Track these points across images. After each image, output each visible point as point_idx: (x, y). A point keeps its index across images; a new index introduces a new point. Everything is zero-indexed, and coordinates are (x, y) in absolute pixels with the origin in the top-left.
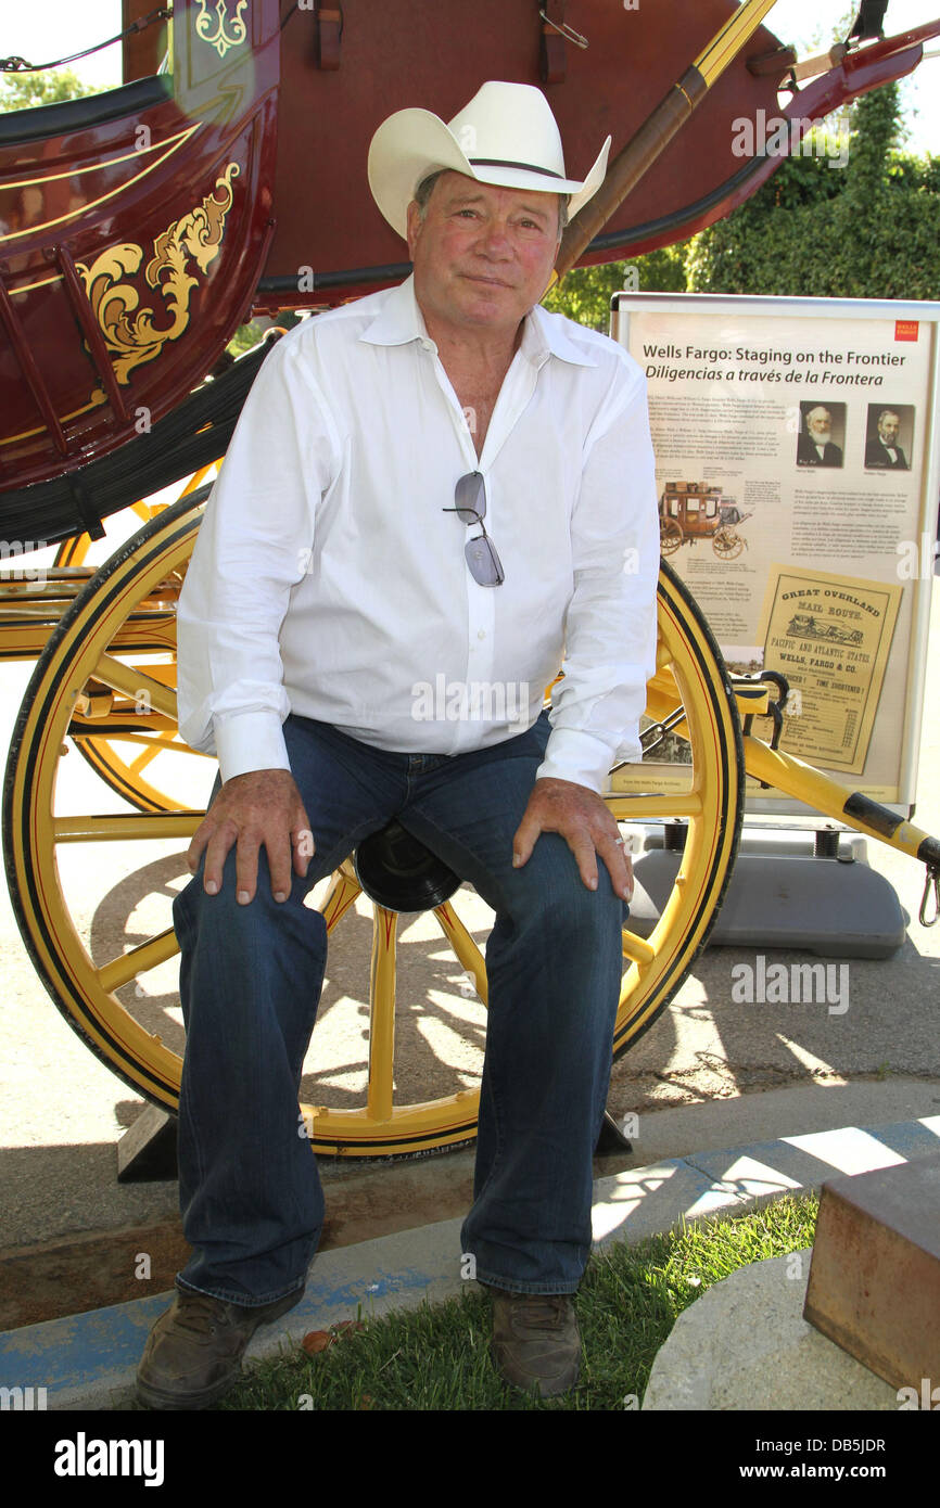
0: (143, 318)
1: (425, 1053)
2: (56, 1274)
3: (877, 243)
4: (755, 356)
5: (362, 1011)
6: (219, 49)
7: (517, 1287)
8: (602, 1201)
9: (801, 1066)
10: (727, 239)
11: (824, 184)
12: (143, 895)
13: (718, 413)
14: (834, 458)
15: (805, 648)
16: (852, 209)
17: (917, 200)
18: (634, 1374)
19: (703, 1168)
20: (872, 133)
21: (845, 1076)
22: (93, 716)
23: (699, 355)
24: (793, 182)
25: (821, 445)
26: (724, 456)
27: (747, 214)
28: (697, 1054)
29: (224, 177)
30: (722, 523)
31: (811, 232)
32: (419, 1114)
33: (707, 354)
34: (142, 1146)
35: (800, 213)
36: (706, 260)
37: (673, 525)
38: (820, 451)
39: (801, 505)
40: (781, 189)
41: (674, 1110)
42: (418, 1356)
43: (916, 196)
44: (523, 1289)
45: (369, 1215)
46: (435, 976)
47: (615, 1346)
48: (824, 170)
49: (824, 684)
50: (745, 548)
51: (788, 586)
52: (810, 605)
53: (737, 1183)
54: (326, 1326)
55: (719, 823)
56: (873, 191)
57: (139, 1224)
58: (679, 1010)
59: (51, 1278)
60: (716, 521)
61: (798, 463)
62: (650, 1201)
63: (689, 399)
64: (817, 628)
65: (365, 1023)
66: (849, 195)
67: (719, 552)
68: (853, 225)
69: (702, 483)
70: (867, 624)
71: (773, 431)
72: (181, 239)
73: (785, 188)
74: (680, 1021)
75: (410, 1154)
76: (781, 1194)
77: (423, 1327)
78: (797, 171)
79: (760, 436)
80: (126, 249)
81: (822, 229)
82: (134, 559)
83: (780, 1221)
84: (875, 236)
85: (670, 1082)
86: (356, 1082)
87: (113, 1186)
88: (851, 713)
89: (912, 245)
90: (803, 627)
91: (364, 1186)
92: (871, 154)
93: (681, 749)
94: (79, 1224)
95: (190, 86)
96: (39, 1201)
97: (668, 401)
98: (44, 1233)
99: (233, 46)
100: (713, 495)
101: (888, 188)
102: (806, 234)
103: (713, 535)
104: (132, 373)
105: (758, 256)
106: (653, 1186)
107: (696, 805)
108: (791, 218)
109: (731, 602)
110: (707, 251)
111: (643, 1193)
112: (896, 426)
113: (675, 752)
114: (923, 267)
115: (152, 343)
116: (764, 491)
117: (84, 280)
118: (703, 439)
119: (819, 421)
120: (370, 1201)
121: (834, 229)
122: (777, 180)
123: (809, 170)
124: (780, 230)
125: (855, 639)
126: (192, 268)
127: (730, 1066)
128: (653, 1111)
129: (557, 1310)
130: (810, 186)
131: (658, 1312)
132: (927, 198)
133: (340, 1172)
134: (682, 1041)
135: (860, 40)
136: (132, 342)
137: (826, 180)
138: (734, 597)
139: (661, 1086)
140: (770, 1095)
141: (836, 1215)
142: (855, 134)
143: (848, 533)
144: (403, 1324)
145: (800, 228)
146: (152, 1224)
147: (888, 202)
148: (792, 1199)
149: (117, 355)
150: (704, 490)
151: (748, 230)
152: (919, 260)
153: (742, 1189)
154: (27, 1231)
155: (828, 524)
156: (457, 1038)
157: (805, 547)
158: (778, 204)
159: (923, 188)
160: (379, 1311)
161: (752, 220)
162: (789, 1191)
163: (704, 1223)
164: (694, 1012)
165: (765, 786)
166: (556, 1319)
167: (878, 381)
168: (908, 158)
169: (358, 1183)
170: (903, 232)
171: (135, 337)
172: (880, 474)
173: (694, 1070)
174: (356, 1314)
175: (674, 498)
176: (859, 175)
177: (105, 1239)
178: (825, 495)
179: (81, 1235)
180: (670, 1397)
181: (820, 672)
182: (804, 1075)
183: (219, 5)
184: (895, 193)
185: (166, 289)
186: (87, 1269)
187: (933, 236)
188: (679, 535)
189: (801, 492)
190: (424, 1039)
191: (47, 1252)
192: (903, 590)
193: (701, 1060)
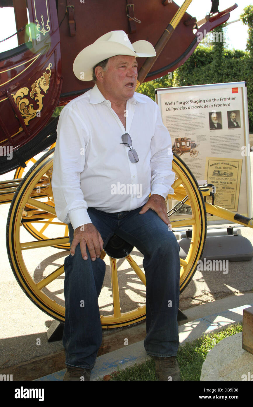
0: (31, 107)
1: (128, 299)
2: (33, 369)
3: (223, 74)
4: (195, 102)
5: (109, 290)
6: (43, 34)
7: (160, 355)
8: (181, 332)
9: (231, 291)
10: (183, 77)
11: (208, 60)
12: (46, 266)
13: (187, 118)
14: (220, 127)
15: (218, 179)
16: (216, 66)
17: (233, 61)
18: (196, 377)
19: (208, 320)
20: (218, 45)
21: (242, 292)
22: (28, 217)
23: (180, 103)
24: (199, 60)
25: (216, 124)
26: (190, 130)
27: (188, 70)
28: (202, 291)
29: (48, 67)
30: (192, 148)
31: (205, 73)
32: (128, 315)
33: (182, 103)
34: (54, 331)
35: (202, 68)
36: (178, 84)
37: (178, 150)
38: (216, 125)
39: (212, 140)
40: (196, 62)
41: (198, 306)
42: (135, 379)
43: (232, 60)
44: (162, 356)
45: (118, 344)
46: (129, 278)
47: (189, 370)
48: (207, 56)
49: (224, 188)
50: (198, 154)
51: (211, 163)
52: (218, 167)
53: (218, 323)
54: (109, 373)
55: (201, 226)
56: (220, 60)
57: (55, 353)
58: (195, 280)
59: (32, 370)
60: (190, 147)
61: (210, 129)
62: (194, 331)
63: (179, 115)
64: (220, 173)
65: (111, 293)
66: (214, 62)
67: (192, 156)
68: (216, 70)
69: (185, 138)
70: (234, 170)
71: (202, 121)
72: (38, 85)
73: (197, 62)
74: (197, 283)
75: (127, 326)
76: (230, 325)
77: (136, 371)
78: (200, 58)
79: (199, 123)
80: (24, 89)
81: (208, 71)
82: (35, 171)
83: (231, 332)
84: (222, 72)
85: (195, 299)
86: (110, 309)
87: (47, 343)
88: (232, 195)
89: (232, 73)
90: (217, 173)
91: (115, 336)
92: (219, 50)
93: (188, 210)
94: (38, 355)
95: (37, 44)
96: (27, 350)
97: (173, 117)
98: (29, 358)
99: (47, 32)
100: (188, 140)
101: (224, 59)
102: (204, 73)
103: (189, 151)
104: (29, 122)
105: (192, 81)
106: (195, 326)
107: (194, 221)
108: (200, 70)
109: (197, 169)
110: (178, 81)
111: (192, 328)
112: (235, 116)
113: (186, 211)
114: (236, 79)
115: (34, 113)
116: (202, 138)
117: (14, 98)
118: (184, 126)
119: (214, 117)
120: (117, 340)
121: (211, 71)
122: (194, 60)
123: (202, 57)
124: (197, 73)
125: (231, 175)
126: (42, 92)
127: (211, 293)
128: (192, 307)
129: (172, 362)
130: (203, 61)
131: (200, 360)
132: (235, 60)
133: (108, 333)
134: (197, 288)
135: (213, 14)
136: (28, 114)
137: (207, 59)
138: (197, 167)
139: (193, 300)
140: (223, 299)
141: (248, 317)
142: (214, 46)
143: (226, 146)
144: (131, 371)
145: (202, 72)
146: (59, 352)
147: (225, 63)
148: (233, 325)
149: (25, 118)
150: (186, 140)
151: (189, 74)
152: (235, 77)
153: (219, 324)
154: (25, 358)
155: (220, 145)
156: (136, 294)
157: (215, 152)
158: (196, 67)
159: (234, 58)
160: (123, 368)
161: (189, 72)
162: (232, 323)
163: (210, 334)
164: (200, 280)
165: (212, 215)
166: (172, 364)
167: (229, 105)
168: (229, 51)
169: (114, 335)
170: (230, 70)
171: (29, 112)
172: (232, 130)
173: (202, 295)
174: (117, 370)
175: (178, 142)
176: (216, 56)
177: (46, 358)
178: (218, 137)
179: (40, 357)
180: (208, 376)
181: (223, 185)
182: (232, 293)
183: (42, 22)
184: (226, 60)
185: (36, 99)
186: (42, 366)
187: (238, 70)
188: (180, 152)
189: (212, 137)
190: (127, 295)
191: (31, 363)
192: (242, 160)
193: (203, 292)
